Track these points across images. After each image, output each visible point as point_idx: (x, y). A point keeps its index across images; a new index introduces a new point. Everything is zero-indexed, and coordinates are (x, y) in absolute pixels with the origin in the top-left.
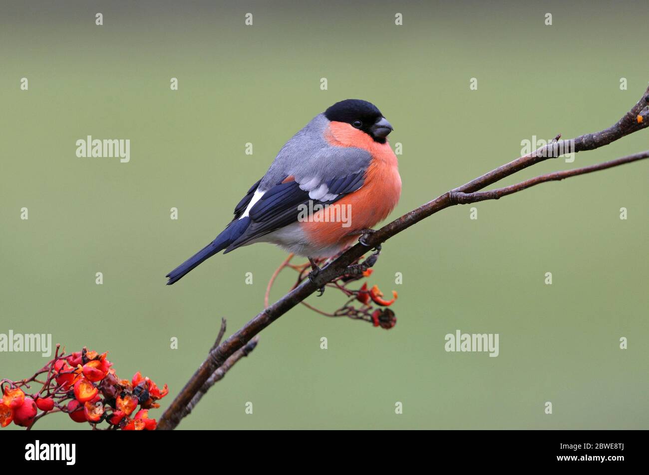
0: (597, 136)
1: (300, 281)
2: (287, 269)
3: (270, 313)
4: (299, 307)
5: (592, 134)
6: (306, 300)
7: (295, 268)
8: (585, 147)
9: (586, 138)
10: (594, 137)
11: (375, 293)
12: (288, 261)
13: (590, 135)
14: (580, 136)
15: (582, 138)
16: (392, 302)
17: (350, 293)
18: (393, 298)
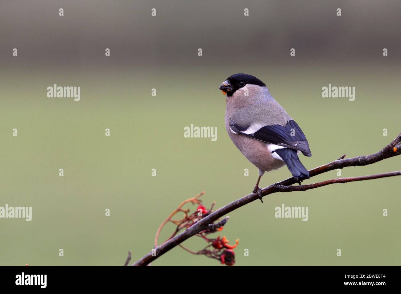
0: (368, 157)
1: (178, 230)
2: (169, 223)
3: (159, 250)
4: (177, 247)
5: (365, 156)
6: (182, 244)
7: (174, 222)
8: (360, 163)
9: (361, 158)
10: (366, 158)
11: (224, 241)
12: (170, 217)
13: (364, 156)
14: (357, 157)
15: (359, 158)
16: (235, 247)
17: (209, 240)
18: (235, 244)
